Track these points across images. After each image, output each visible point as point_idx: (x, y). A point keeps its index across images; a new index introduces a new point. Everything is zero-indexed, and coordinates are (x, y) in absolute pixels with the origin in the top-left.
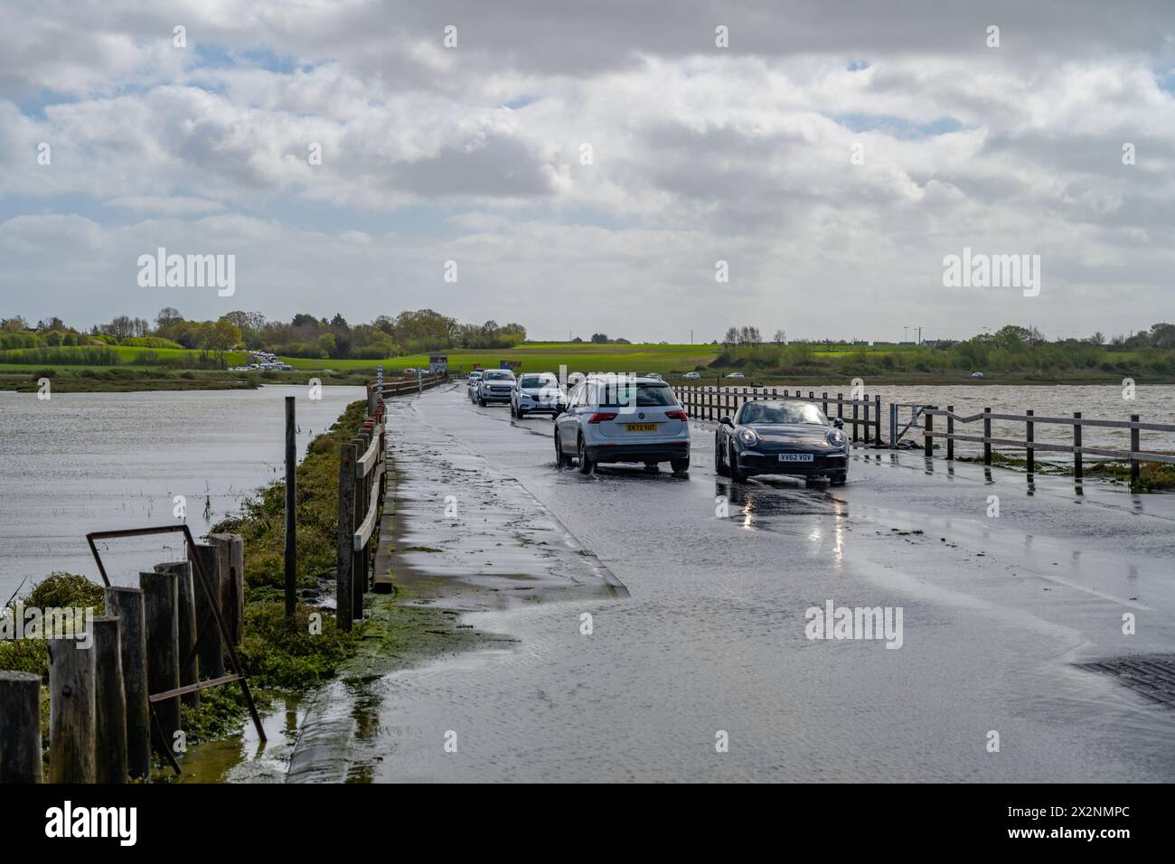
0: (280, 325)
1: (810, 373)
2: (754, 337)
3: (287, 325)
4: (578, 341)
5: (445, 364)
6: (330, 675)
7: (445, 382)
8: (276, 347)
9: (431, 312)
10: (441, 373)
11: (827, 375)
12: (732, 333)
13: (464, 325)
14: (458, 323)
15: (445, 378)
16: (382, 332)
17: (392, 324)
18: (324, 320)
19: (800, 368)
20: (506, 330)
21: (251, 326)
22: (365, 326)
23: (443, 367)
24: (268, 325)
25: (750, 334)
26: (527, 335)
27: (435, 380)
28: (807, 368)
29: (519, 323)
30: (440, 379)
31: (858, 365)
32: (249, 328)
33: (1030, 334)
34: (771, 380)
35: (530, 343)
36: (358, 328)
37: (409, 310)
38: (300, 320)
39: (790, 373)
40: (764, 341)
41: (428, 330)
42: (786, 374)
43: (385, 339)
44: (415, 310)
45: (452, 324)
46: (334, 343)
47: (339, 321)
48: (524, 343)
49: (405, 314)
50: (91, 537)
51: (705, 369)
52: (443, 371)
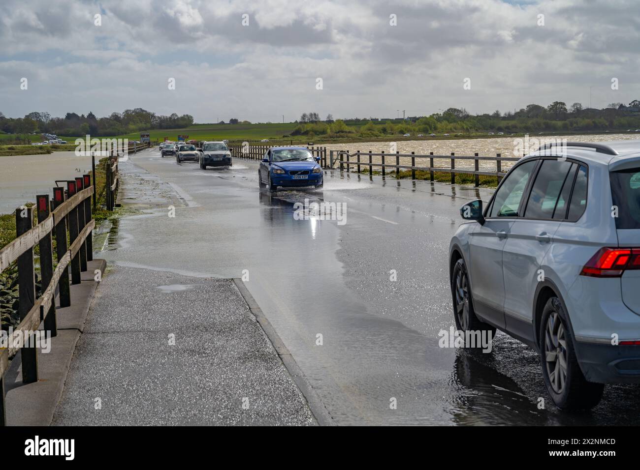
0: (58, 119)
1: (343, 137)
2: (316, 118)
3: (63, 119)
4: (222, 123)
5: (148, 138)
6: (106, 219)
7: (149, 147)
8: (58, 131)
9: (141, 109)
10: (146, 143)
11: (352, 137)
12: (304, 116)
13: (160, 116)
14: (156, 115)
15: (149, 145)
16: (115, 121)
17: (120, 117)
18: (83, 116)
19: (338, 135)
20: (183, 118)
21: (43, 120)
22: (105, 118)
23: (147, 140)
24: (52, 119)
25: (314, 116)
26: (194, 121)
27: (143, 146)
28: (342, 134)
29: (189, 114)
30: (146, 146)
31: (369, 132)
32: (41, 121)
33: (462, 112)
34: (322, 141)
35: (196, 125)
36: (102, 119)
37: (129, 109)
38: (70, 116)
39: (332, 137)
40: (321, 120)
41: (140, 120)
42: (331, 138)
43: (117, 125)
44: (133, 109)
45: (153, 116)
46: (89, 129)
47: (91, 116)
48: (192, 125)
49: (127, 111)
50: (56, 182)
51: (288, 136)
52: (148, 142)
